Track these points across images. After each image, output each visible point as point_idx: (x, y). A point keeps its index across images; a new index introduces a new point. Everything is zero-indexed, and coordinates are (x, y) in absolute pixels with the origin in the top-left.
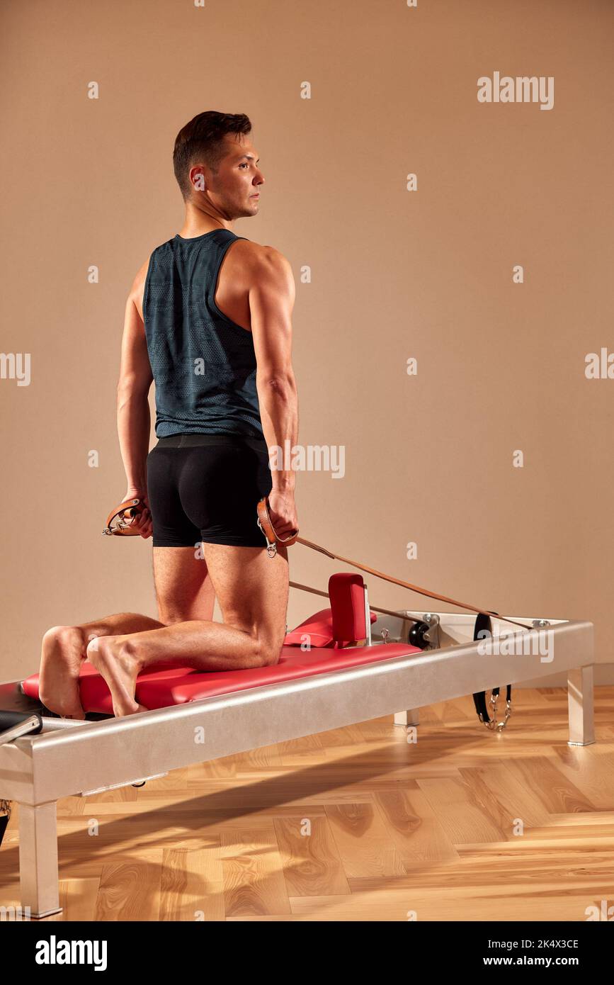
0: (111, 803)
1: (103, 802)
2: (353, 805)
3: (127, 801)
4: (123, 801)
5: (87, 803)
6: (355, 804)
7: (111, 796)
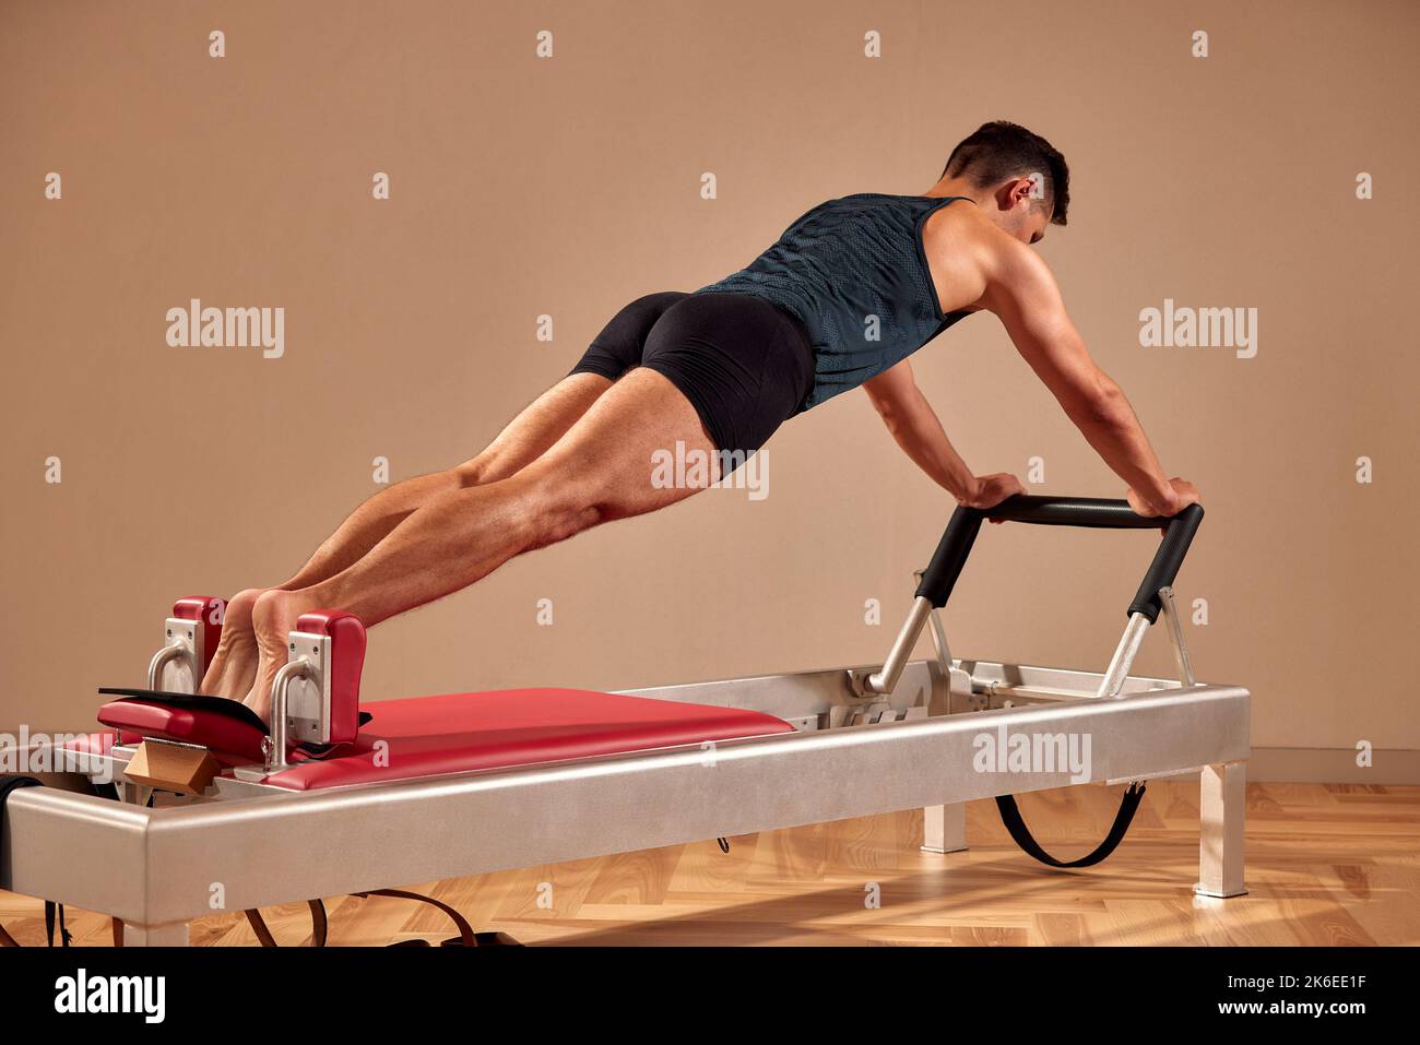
0: (621, 906)
1: (609, 903)
2: (997, 929)
3: (647, 903)
4: (641, 903)
5: (584, 902)
6: (1002, 929)
7: (624, 896)
